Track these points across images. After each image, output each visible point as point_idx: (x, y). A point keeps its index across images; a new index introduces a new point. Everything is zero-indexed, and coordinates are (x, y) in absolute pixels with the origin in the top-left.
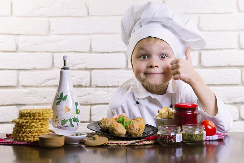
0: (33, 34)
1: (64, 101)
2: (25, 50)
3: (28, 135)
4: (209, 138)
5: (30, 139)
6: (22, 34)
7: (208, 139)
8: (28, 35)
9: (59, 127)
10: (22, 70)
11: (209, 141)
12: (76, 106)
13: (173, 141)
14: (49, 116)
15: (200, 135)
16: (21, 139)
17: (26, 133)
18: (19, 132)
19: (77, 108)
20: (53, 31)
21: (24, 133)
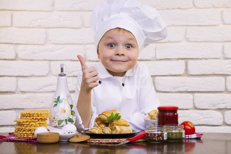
0: (32, 43)
1: (61, 104)
2: (24, 58)
3: (28, 133)
4: (188, 136)
5: (30, 137)
6: (21, 43)
7: (187, 138)
8: (27, 44)
9: (56, 127)
10: (21, 76)
11: (188, 139)
12: (71, 108)
13: (161, 138)
14: (46, 117)
15: (180, 133)
16: (22, 136)
17: (26, 131)
18: (20, 130)
19: (72, 110)
20: (50, 41)
21: (24, 131)
